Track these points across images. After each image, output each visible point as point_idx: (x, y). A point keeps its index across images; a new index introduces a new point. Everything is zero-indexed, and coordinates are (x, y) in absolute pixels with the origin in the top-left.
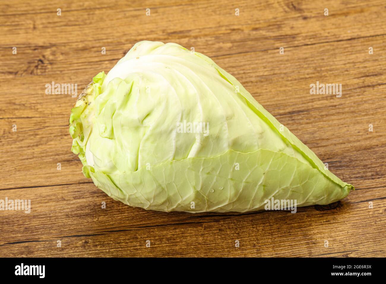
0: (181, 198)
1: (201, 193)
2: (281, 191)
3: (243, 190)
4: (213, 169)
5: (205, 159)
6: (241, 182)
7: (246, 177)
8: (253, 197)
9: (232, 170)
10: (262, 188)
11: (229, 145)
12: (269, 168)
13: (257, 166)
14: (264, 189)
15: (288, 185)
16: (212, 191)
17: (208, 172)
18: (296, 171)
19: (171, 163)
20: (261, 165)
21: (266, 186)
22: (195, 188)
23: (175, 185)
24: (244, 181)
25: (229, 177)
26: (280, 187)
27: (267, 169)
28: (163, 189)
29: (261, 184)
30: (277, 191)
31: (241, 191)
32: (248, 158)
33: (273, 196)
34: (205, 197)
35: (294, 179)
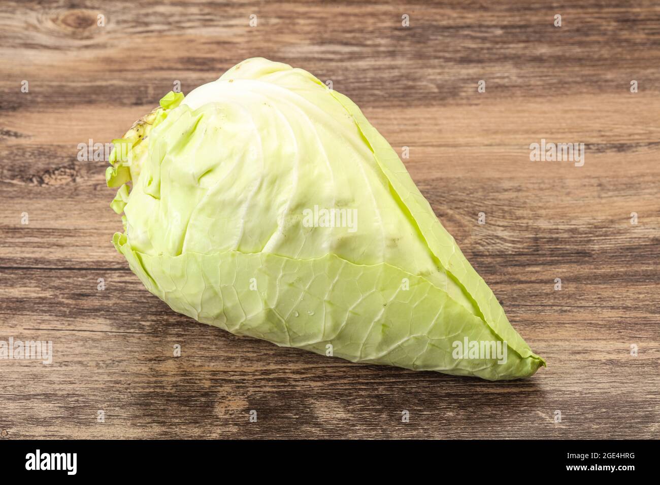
0: (244, 315)
1: (277, 314)
2: (412, 340)
3: (347, 324)
4: (300, 279)
5: (287, 261)
6: (346, 310)
7: (355, 305)
8: (365, 339)
9: (331, 287)
10: (381, 328)
11: (331, 247)
12: (396, 298)
13: (374, 290)
14: (383, 331)
15: (425, 334)
16: (294, 313)
17: (291, 282)
18: (440, 313)
19: (233, 255)
20: (383, 290)
21: (389, 327)
22: (266, 303)
23: (235, 292)
24: (351, 309)
25: (326, 297)
26: (411, 334)
27: (392, 299)
28: (216, 294)
29: (379, 321)
30: (406, 339)
31: (343, 324)
32: (361, 273)
33: (399, 346)
34: (283, 321)
35: (436, 325)
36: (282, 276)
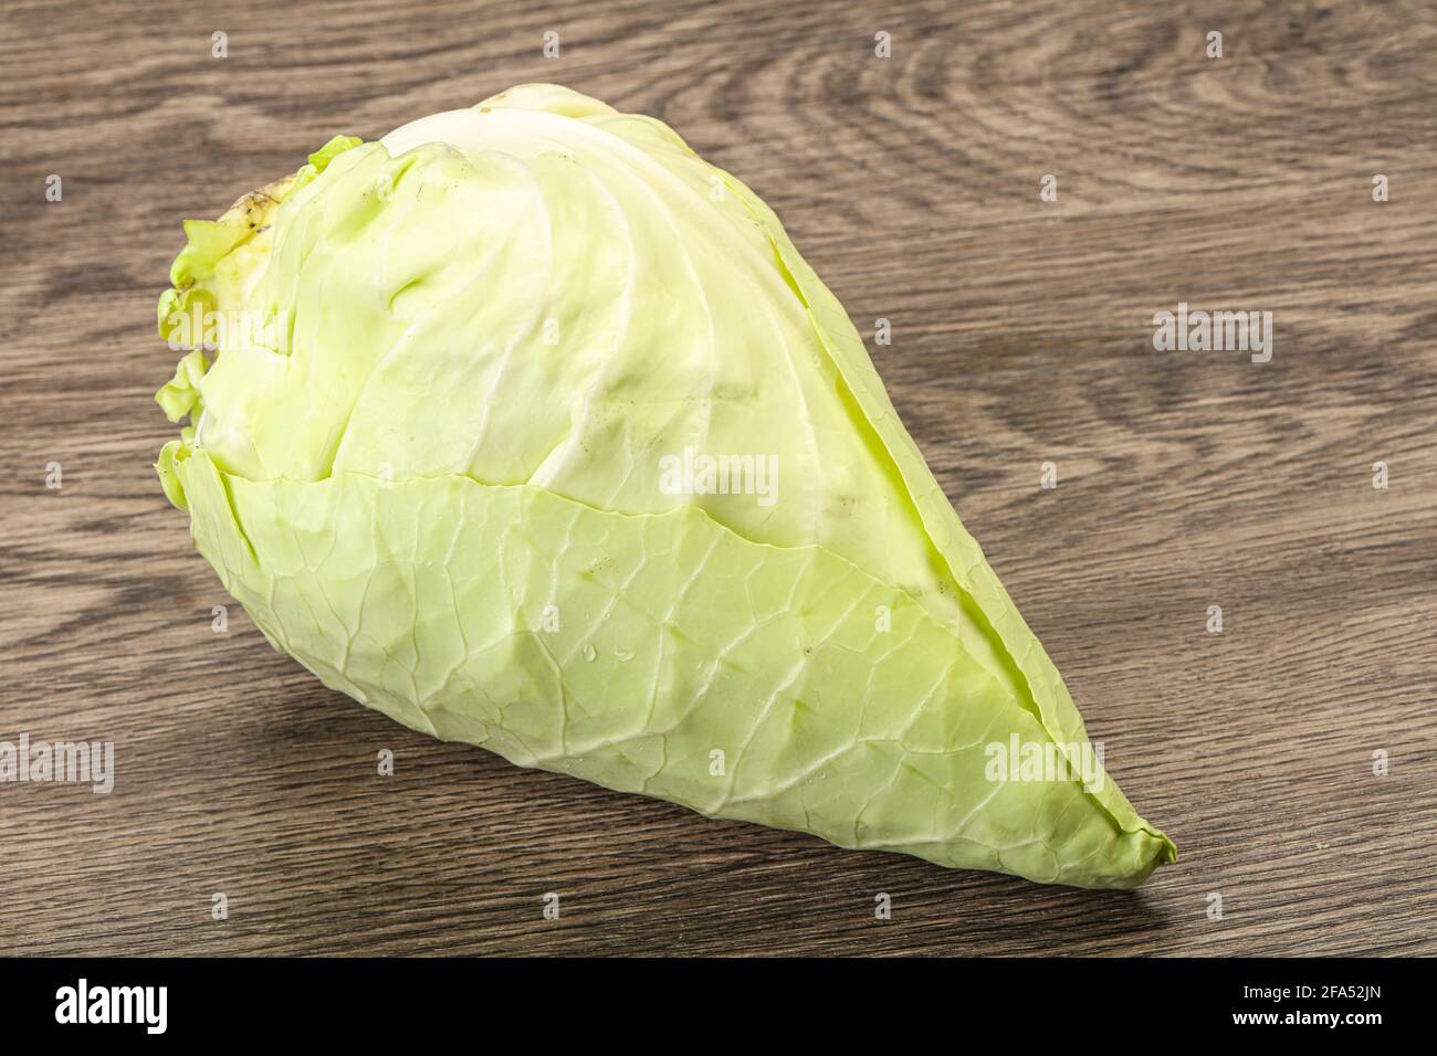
0: (462, 647)
1: (543, 649)
2: (863, 752)
3: (710, 691)
4: (610, 564)
5: (585, 512)
6: (712, 655)
7: (735, 642)
8: (748, 738)
9: (682, 592)
10: (792, 710)
12: (836, 635)
13: (787, 609)
14: (796, 719)
15: (898, 735)
16: (586, 652)
17: (586, 569)
18: (938, 689)
19: (455, 486)
20: (806, 612)
21: (810, 711)
22: (520, 617)
23: (449, 584)
24: (723, 652)
25: (668, 616)
26: (862, 732)
27: (826, 636)
28: (401, 584)
29: (788, 690)
30: (847, 746)
31: (703, 691)
32: (759, 566)
33: (829, 764)
34: (557, 670)
35: (925, 717)
36: (569, 551)
